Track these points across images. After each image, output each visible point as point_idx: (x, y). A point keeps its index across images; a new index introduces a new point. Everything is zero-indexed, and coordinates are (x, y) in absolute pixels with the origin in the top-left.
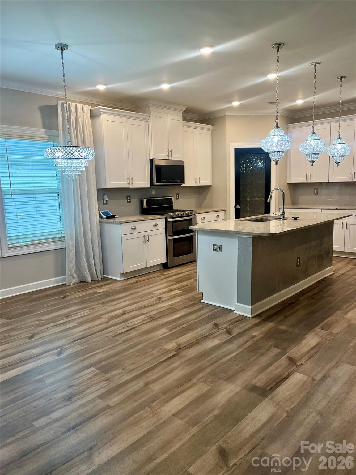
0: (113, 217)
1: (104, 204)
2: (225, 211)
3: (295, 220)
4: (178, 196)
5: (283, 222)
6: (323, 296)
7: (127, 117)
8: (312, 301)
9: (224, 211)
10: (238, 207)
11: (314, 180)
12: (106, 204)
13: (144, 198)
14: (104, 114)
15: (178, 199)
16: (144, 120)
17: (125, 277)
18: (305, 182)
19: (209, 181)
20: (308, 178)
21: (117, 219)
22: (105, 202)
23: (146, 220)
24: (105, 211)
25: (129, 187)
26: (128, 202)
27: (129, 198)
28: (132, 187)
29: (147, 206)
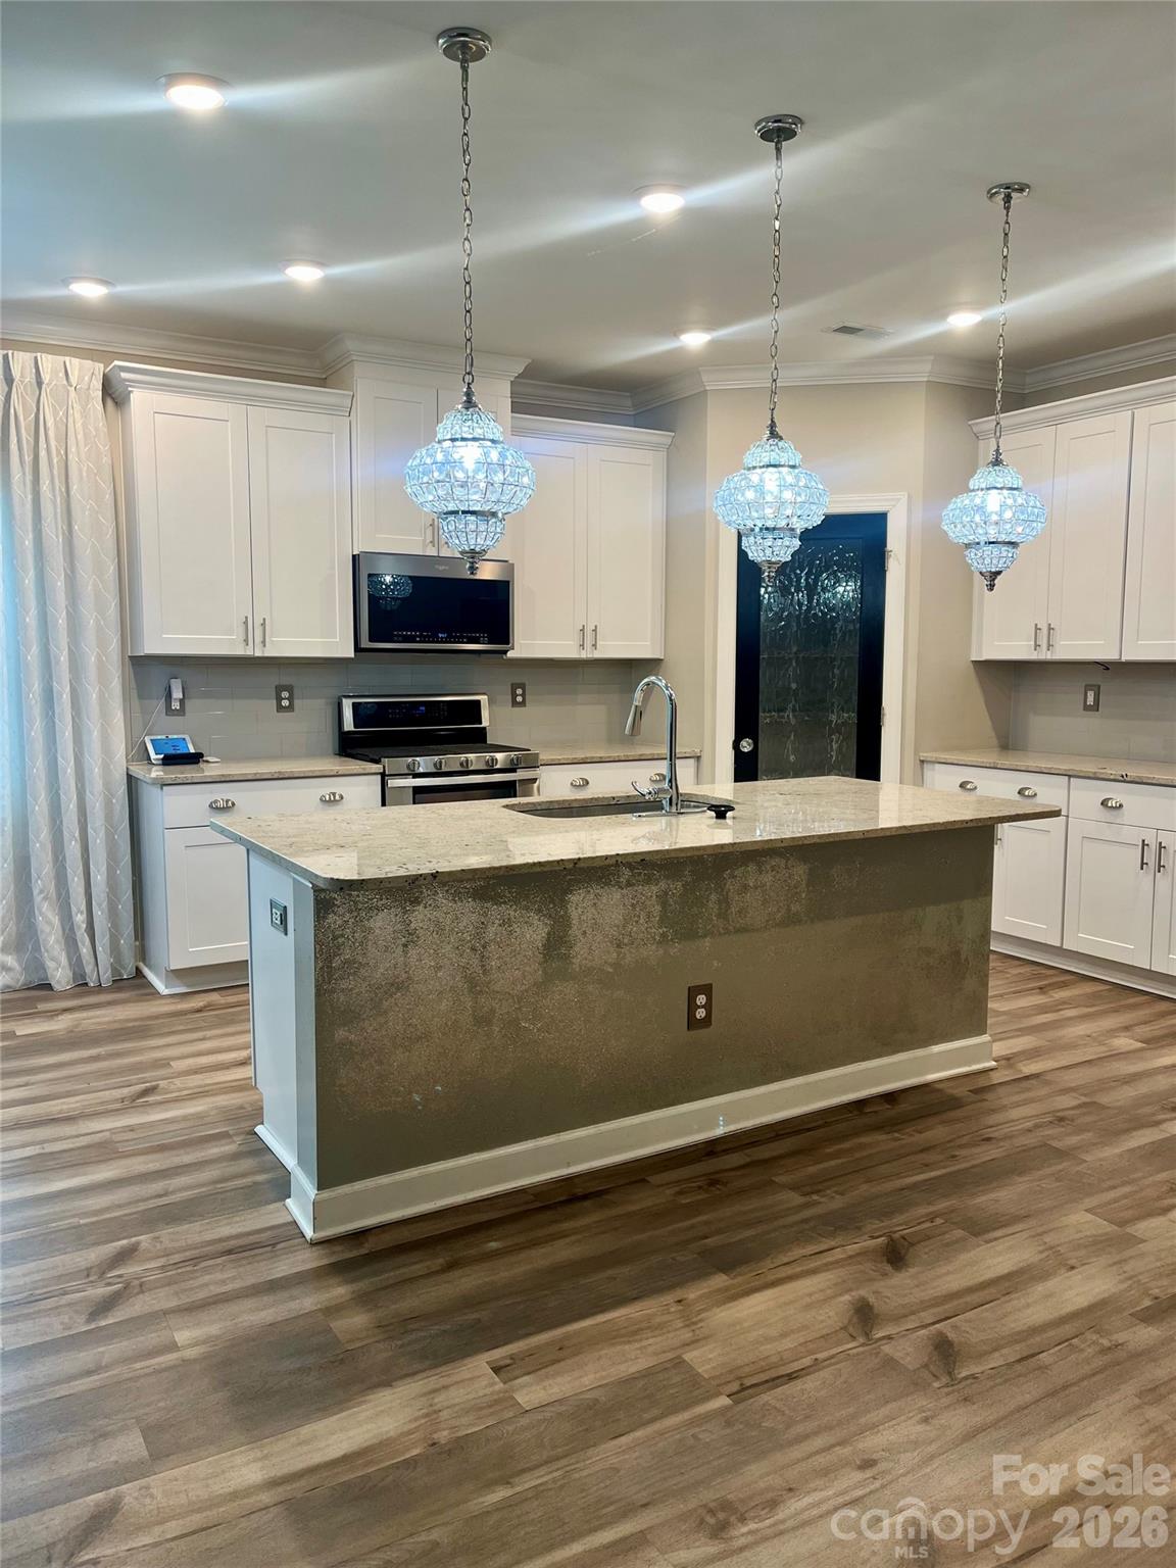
0: (195, 759)
1: (169, 711)
2: (698, 758)
3: (717, 817)
4: (523, 695)
5: (669, 824)
6: (773, 1178)
7: (251, 399)
8: (683, 1202)
9: (692, 761)
10: (746, 746)
11: (1068, 649)
12: (182, 712)
13: (346, 697)
14: (138, 387)
15: (523, 704)
16: (331, 410)
17: (188, 986)
18: (1034, 656)
19: (648, 643)
20: (1044, 643)
21: (212, 768)
22: (176, 705)
23: (286, 776)
24: (170, 737)
25: (248, 653)
26: (280, 708)
27: (285, 694)
28: (263, 652)
29: (355, 727)
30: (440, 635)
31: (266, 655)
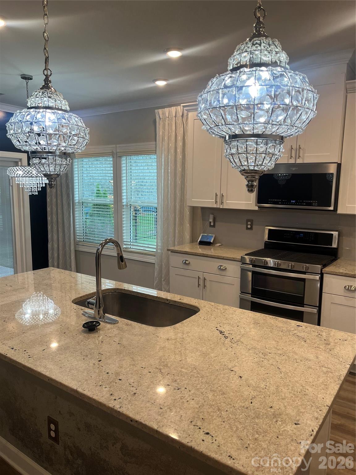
0: (209, 244)
1: (210, 226)
12: (214, 227)
14: (190, 112)
23: (205, 256)
24: (209, 235)
25: (218, 207)
26: (247, 228)
27: (249, 223)
28: (223, 207)
29: (268, 240)
30: (292, 201)
31: (224, 208)
